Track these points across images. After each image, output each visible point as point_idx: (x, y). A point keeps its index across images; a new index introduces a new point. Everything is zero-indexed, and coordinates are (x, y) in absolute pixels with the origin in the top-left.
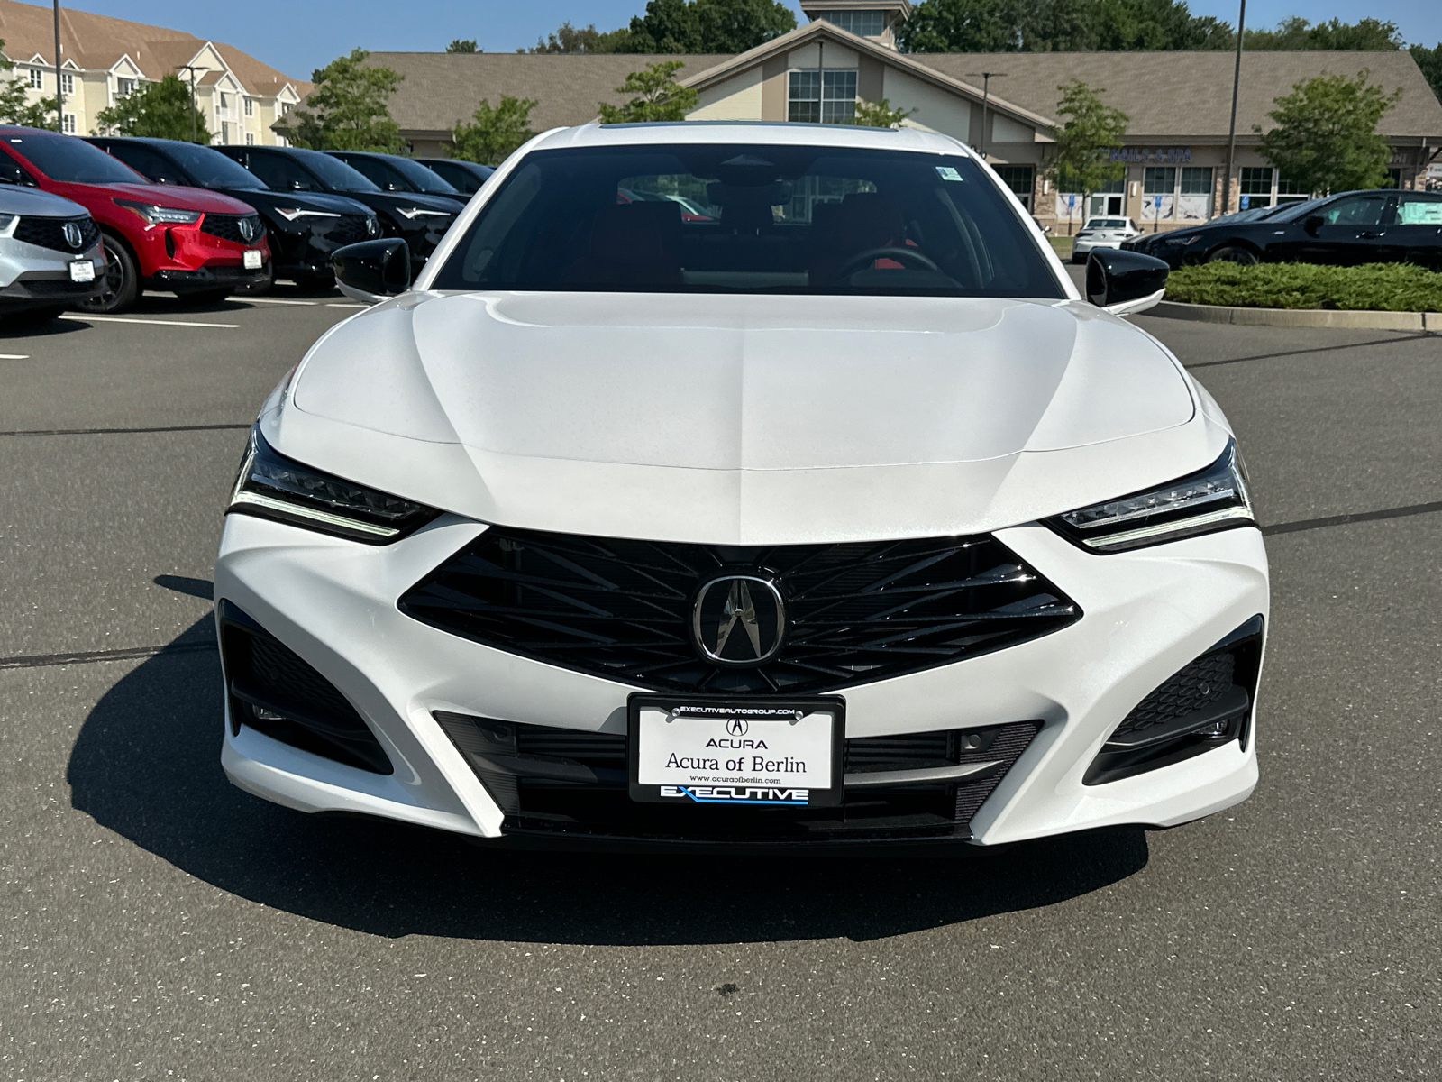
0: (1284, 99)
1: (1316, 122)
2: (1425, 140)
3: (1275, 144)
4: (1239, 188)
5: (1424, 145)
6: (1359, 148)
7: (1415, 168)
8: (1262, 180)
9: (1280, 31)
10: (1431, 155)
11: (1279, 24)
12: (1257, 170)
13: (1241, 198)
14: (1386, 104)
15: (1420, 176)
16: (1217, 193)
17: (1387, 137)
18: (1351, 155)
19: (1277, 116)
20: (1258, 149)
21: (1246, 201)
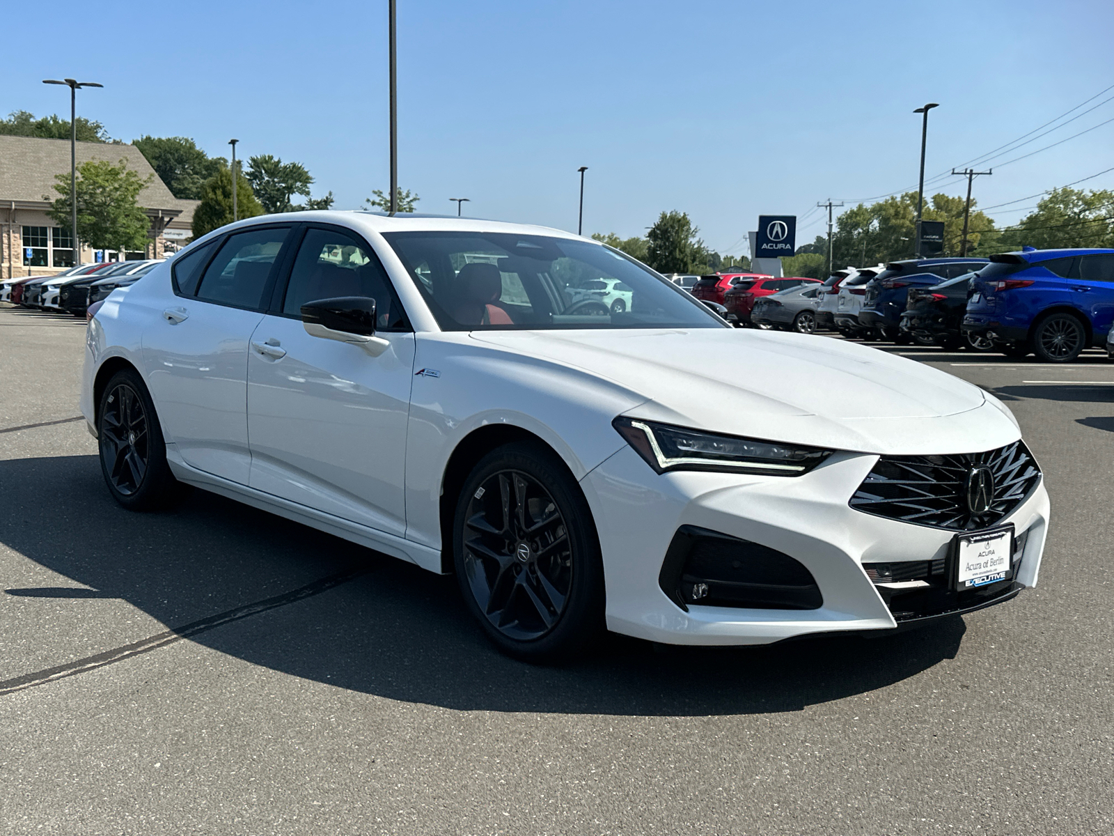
0: (64, 177)
1: (92, 195)
2: (160, 212)
3: (62, 210)
4: (22, 241)
5: (160, 215)
6: (127, 216)
7: (155, 232)
8: (39, 237)
9: (10, 121)
10: (165, 223)
11: (10, 115)
12: (35, 229)
13: (25, 250)
14: (143, 185)
15: (160, 237)
16: (4, 245)
17: (146, 209)
18: (122, 220)
19: (60, 189)
20: (48, 213)
21: (30, 252)
